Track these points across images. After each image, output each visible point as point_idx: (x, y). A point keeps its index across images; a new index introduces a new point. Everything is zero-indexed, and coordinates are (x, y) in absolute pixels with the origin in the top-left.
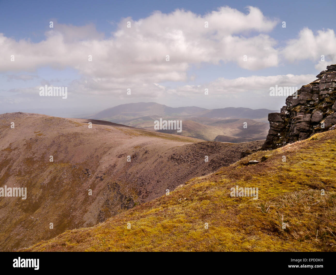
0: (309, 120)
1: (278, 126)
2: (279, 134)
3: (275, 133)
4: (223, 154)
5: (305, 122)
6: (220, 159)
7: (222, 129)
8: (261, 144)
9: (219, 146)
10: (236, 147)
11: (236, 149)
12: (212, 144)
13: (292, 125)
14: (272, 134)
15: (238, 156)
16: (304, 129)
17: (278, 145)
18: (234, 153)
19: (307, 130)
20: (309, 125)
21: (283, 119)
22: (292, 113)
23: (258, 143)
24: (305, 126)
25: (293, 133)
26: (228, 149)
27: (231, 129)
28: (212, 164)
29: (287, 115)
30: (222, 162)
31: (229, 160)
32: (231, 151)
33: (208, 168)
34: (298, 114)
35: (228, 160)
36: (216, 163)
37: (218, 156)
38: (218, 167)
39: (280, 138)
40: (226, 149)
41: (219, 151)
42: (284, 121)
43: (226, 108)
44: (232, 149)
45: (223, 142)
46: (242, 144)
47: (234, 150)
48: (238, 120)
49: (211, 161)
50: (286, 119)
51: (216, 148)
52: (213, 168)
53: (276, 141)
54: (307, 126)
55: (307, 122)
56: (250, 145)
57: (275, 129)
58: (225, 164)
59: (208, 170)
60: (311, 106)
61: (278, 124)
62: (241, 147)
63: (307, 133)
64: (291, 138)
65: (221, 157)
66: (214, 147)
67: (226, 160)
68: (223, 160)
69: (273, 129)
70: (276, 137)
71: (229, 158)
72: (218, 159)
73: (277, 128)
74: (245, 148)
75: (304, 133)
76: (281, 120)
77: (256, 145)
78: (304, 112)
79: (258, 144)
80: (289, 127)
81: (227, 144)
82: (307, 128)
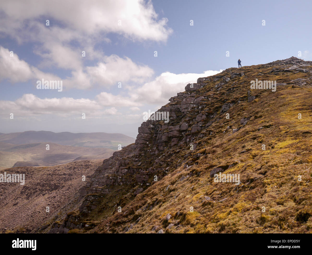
0: (179, 129)
1: (147, 136)
2: (147, 143)
3: (145, 142)
4: (38, 179)
5: (176, 131)
6: (35, 184)
7: (21, 154)
8: (79, 164)
9: (32, 171)
10: (53, 170)
11: (53, 171)
12: (22, 169)
13: (159, 135)
14: (143, 143)
15: (56, 178)
16: (176, 136)
17: (149, 150)
18: (51, 176)
19: (177, 136)
20: (179, 133)
21: (150, 131)
22: (156, 126)
23: (76, 163)
24: (176, 133)
25: (161, 141)
26: (43, 173)
27: (32, 154)
28: (25, 191)
29: (152, 128)
30: (38, 187)
31: (46, 184)
32: (47, 174)
33: (21, 196)
34: (163, 126)
35: (44, 184)
36: (30, 189)
37: (32, 181)
38: (34, 193)
39: (149, 145)
40: (40, 173)
41: (32, 177)
42: (151, 132)
43: (25, 132)
44: (48, 173)
45: (36, 167)
46: (59, 166)
47: (51, 173)
48: (40, 144)
49: (23, 188)
50: (152, 131)
51: (28, 173)
52: (27, 195)
53: (146, 148)
54: (178, 133)
55: (177, 131)
56: (68, 166)
57: (145, 139)
58: (42, 189)
59: (20, 199)
60: (172, 120)
61: (147, 135)
62: (58, 169)
63: (178, 138)
64: (160, 144)
65: (36, 182)
66: (26, 172)
67: (43, 184)
68: (39, 185)
69: (143, 139)
70: (146, 145)
71: (46, 181)
72: (33, 184)
73: (146, 138)
74: (63, 170)
75: (176, 138)
76: (149, 132)
77: (75, 165)
78: (167, 125)
79: (77, 165)
80: (156, 136)
81: (41, 168)
82: (178, 135)
